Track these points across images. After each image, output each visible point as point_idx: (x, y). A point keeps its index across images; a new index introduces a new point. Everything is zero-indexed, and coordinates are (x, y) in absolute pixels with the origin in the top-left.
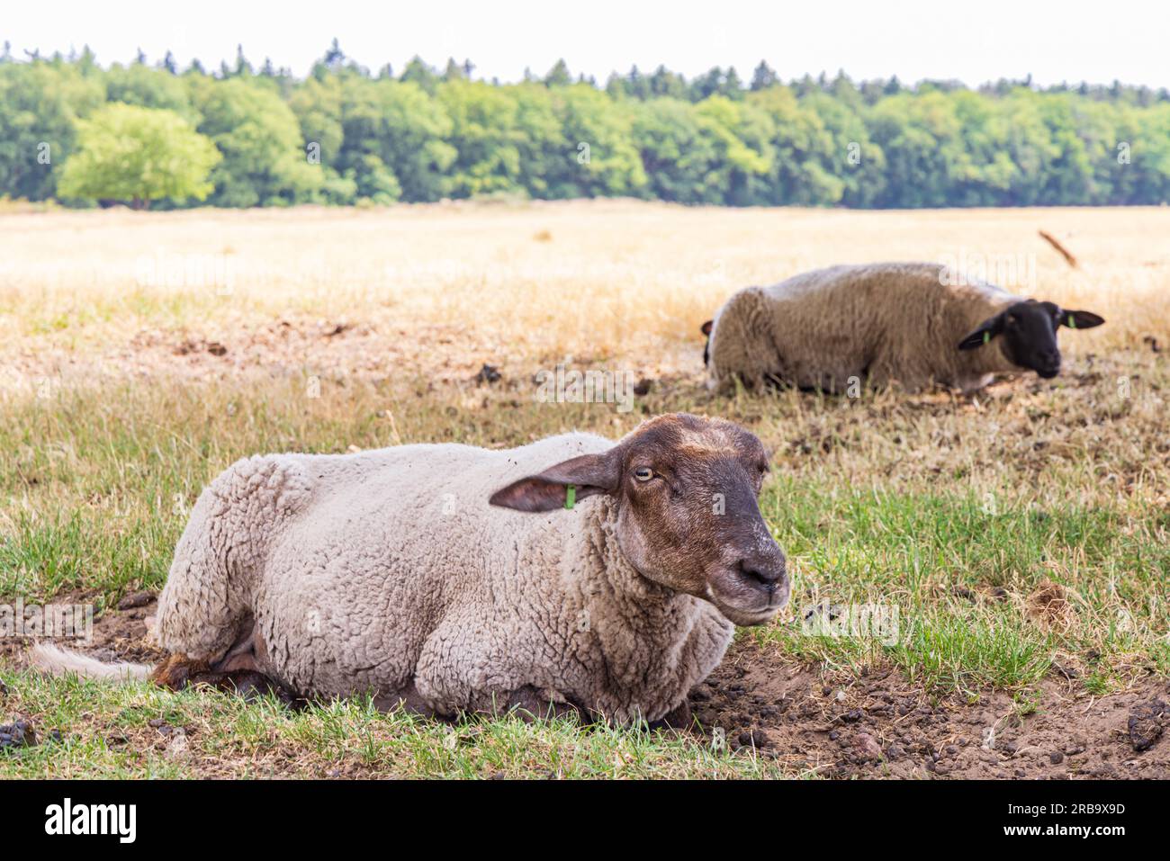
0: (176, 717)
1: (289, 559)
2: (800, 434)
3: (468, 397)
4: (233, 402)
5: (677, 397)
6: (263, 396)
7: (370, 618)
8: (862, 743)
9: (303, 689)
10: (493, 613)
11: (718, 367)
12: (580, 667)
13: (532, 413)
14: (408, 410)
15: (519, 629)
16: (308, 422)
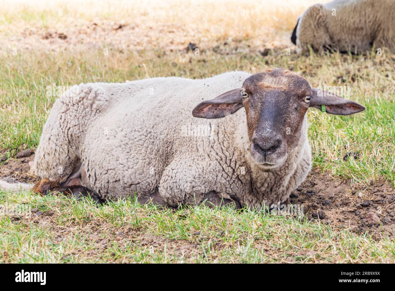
0: (44, 208)
1: (98, 133)
2: (341, 74)
3: (182, 58)
4: (70, 61)
5: (282, 57)
6: (85, 58)
7: (138, 160)
8: (370, 216)
9: (103, 195)
10: (197, 157)
11: (301, 43)
12: (240, 182)
13: (213, 65)
14: (154, 64)
15: (210, 164)
16: (106, 70)
